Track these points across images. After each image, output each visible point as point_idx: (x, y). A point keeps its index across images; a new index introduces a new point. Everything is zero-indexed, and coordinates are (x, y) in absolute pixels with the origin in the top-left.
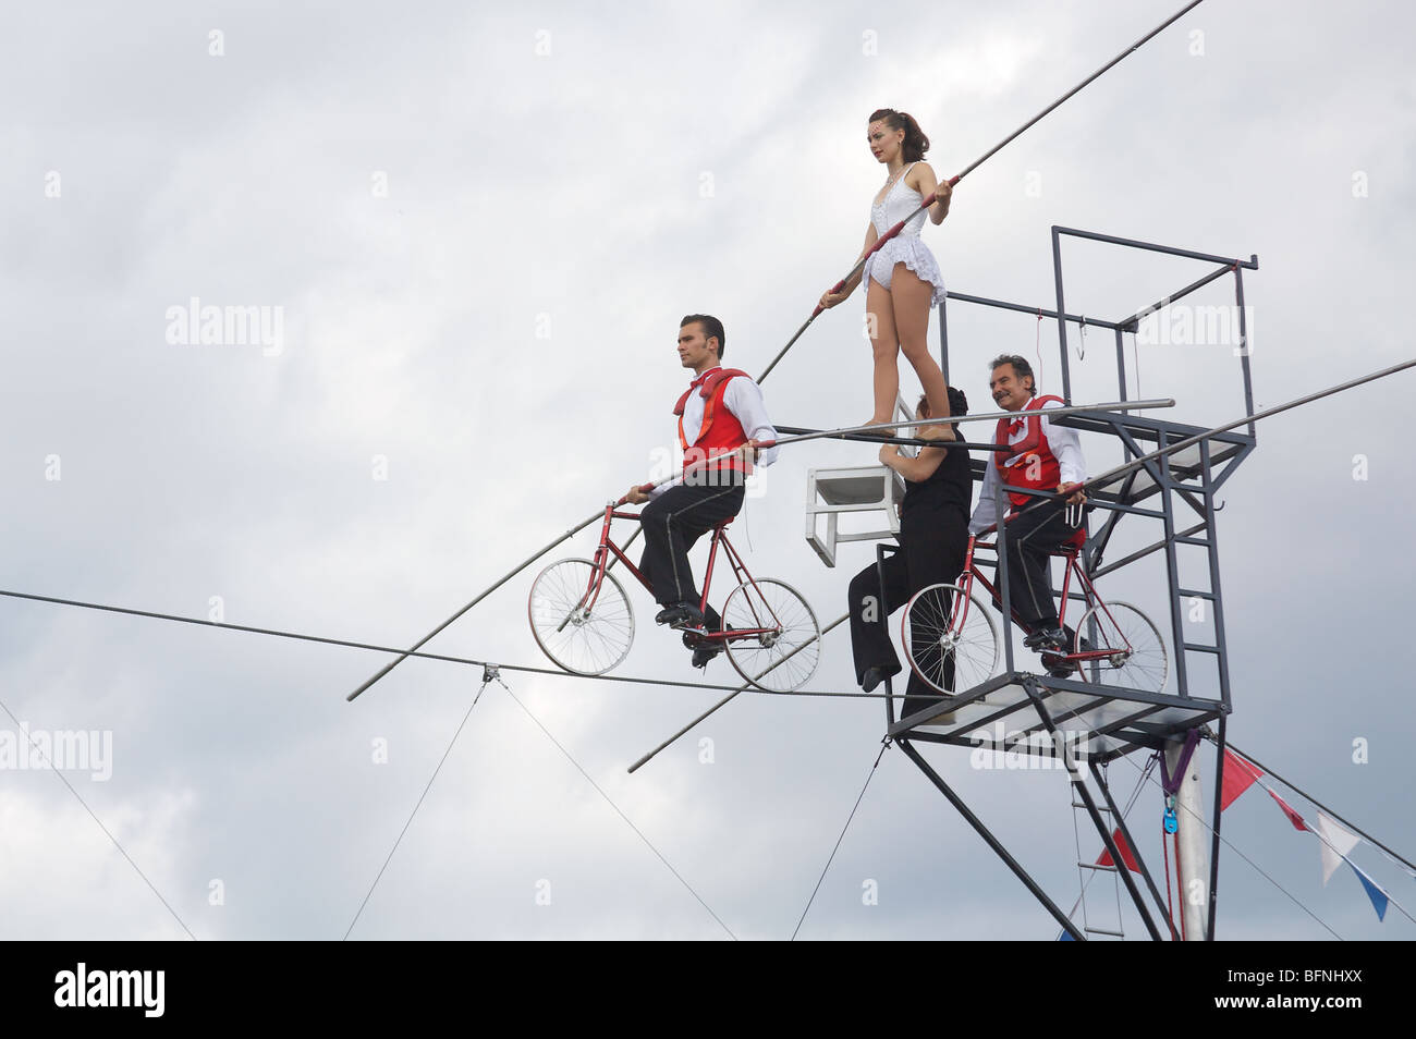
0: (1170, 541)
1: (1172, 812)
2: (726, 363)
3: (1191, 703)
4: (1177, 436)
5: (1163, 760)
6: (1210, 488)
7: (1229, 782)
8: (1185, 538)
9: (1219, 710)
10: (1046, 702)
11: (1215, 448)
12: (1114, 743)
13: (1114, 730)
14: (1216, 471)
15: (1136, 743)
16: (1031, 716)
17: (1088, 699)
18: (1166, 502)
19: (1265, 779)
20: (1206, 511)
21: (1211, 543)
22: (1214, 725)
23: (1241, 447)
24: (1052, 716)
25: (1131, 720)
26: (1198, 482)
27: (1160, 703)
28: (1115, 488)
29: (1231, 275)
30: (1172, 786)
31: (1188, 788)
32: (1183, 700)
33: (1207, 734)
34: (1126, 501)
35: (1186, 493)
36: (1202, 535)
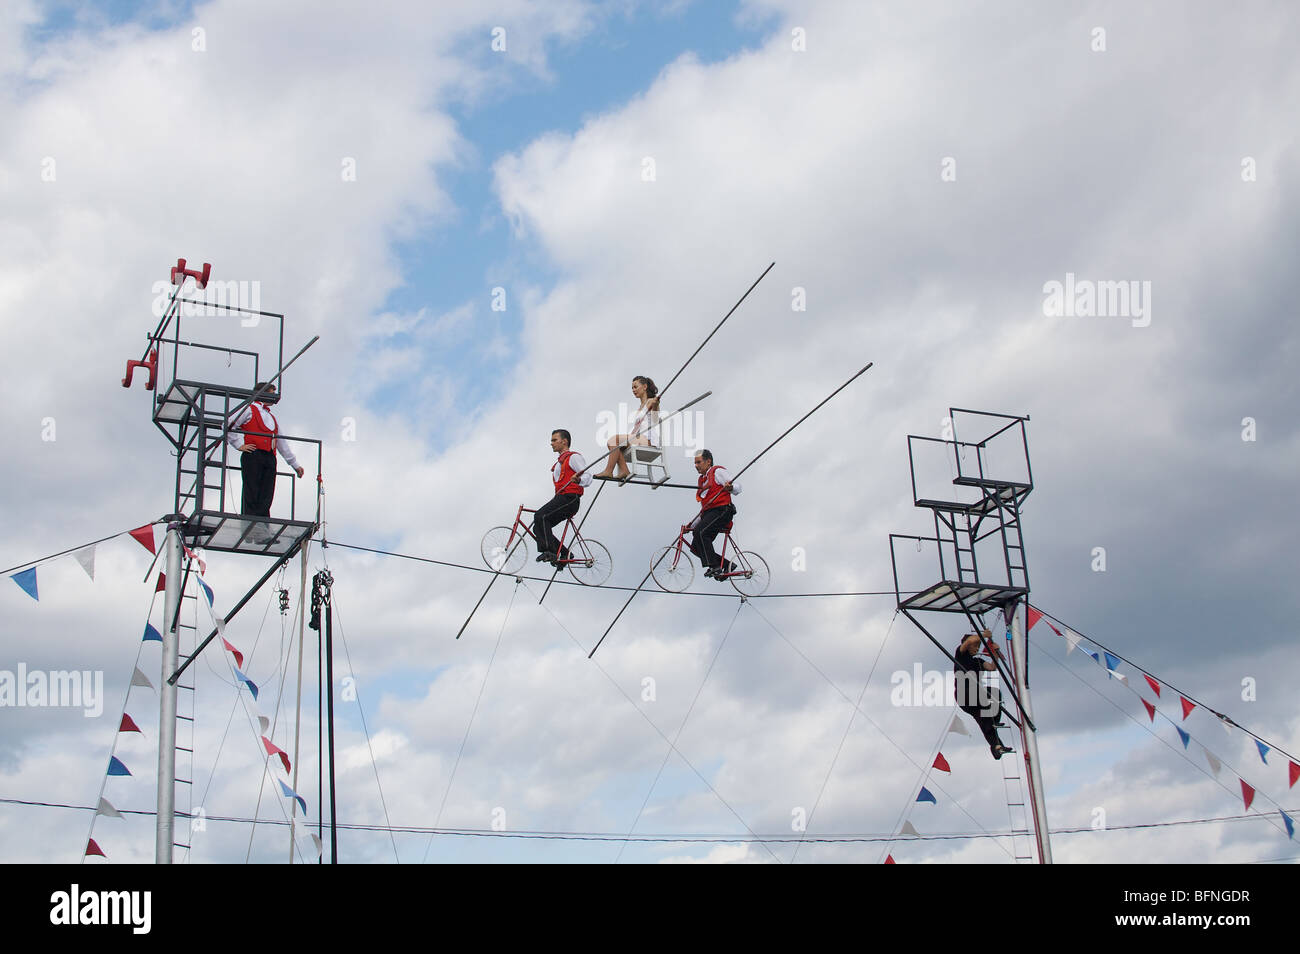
0: (1002, 528)
1: (1009, 631)
2: (571, 449)
3: (1015, 589)
4: (1002, 486)
5: (1005, 612)
6: (1016, 506)
7: (1031, 618)
8: (1008, 525)
9: (1026, 591)
10: (958, 592)
11: (1018, 490)
12: (985, 606)
13: (985, 601)
14: (1019, 499)
15: (994, 606)
16: (952, 598)
17: (974, 589)
18: (1001, 512)
19: (1044, 617)
20: (1016, 515)
21: (1018, 527)
22: (1024, 597)
23: (1028, 489)
24: (961, 597)
25: (991, 597)
26: (1012, 504)
27: (1002, 589)
28: (980, 507)
29: (1020, 423)
30: (1009, 622)
31: (1015, 622)
32: (1011, 588)
33: (1021, 601)
34: (984, 513)
35: (1007, 508)
36: (1015, 524)
